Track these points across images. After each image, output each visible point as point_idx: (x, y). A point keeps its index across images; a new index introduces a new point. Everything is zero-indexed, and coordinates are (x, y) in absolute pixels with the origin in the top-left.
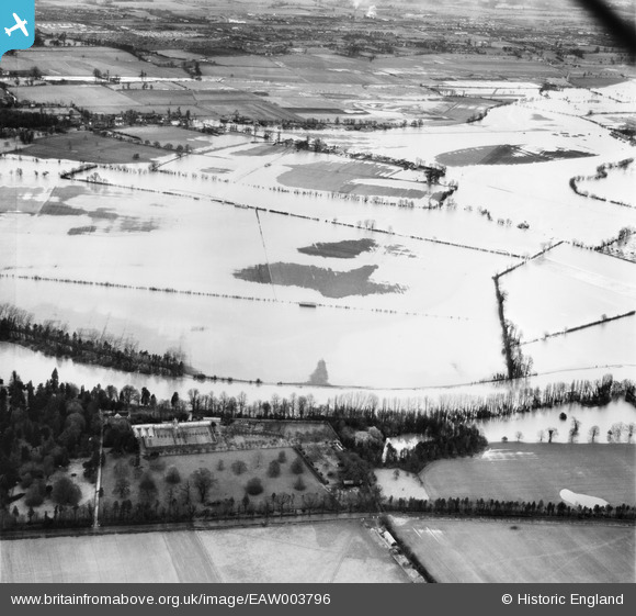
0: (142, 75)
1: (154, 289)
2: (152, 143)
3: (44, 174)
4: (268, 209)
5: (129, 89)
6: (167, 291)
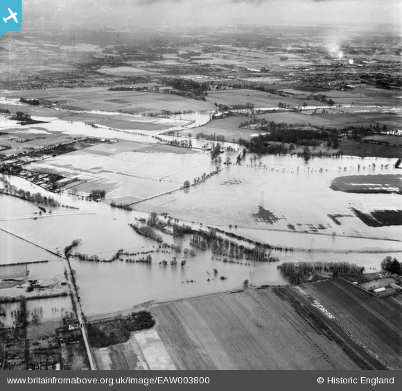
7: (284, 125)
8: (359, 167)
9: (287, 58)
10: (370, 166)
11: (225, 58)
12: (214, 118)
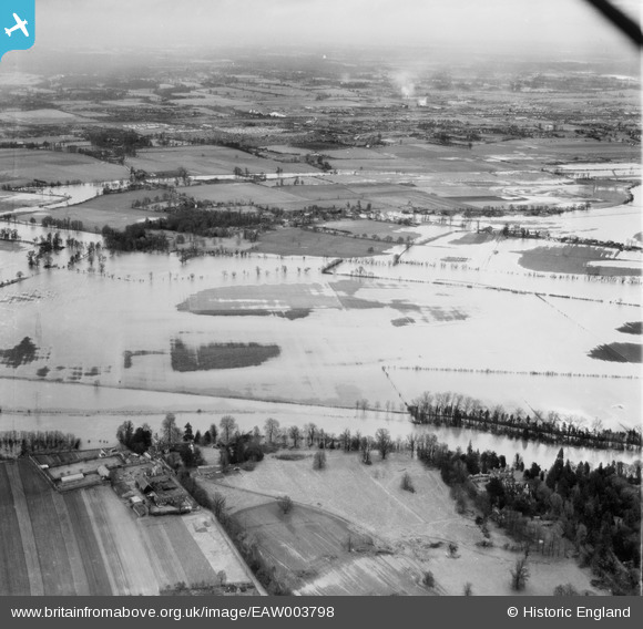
0: (279, 171)
1: (534, 373)
2: (370, 236)
3: (306, 270)
4: (548, 294)
5: (282, 185)
6: (548, 374)
7: (209, 203)
8: (258, 273)
9: (330, 96)
10: (277, 270)
11: (228, 95)
12: (107, 192)
